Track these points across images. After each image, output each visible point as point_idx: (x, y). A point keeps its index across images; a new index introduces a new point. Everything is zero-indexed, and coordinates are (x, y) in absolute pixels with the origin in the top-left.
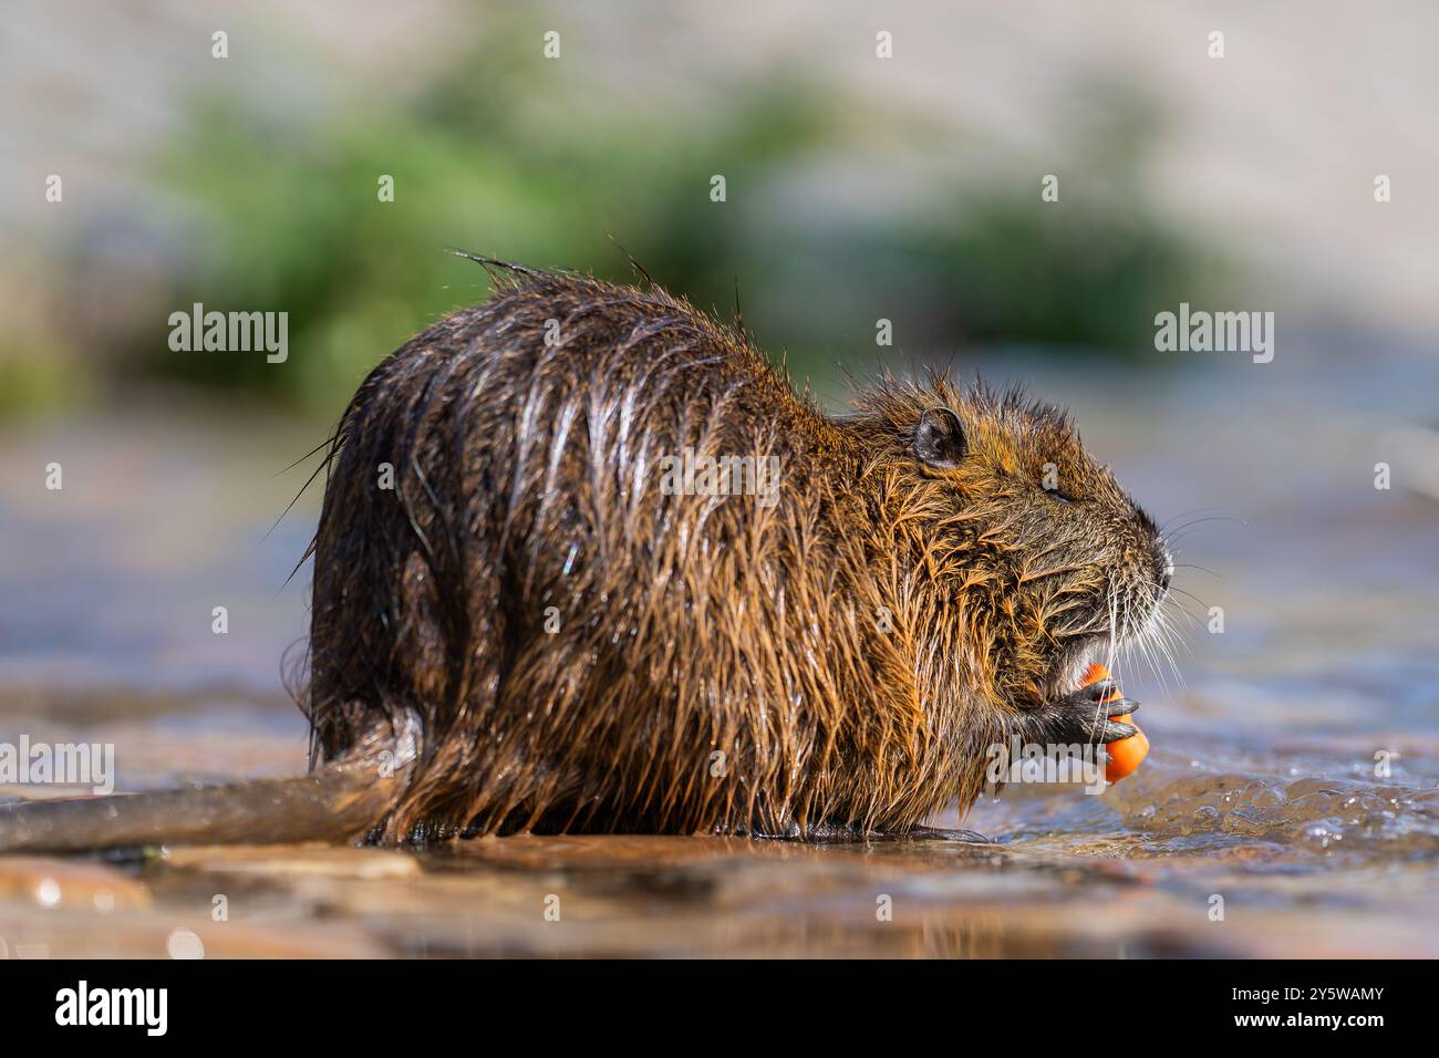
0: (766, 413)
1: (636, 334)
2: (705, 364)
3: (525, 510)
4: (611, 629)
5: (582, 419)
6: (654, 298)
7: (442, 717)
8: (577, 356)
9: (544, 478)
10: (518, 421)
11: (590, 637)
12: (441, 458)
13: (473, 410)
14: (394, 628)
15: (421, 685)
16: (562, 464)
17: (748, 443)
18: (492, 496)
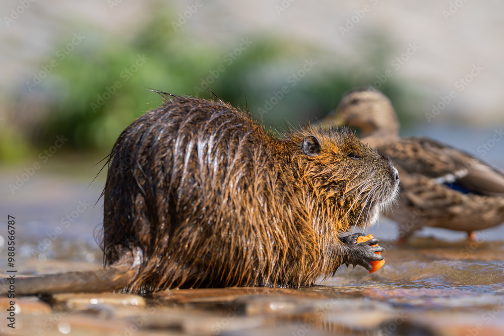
0: (258, 143)
1: (213, 117)
2: (237, 127)
3: (176, 179)
4: (207, 219)
5: (195, 148)
6: (219, 104)
7: (149, 249)
8: (193, 125)
9: (183, 168)
10: (173, 148)
11: (200, 222)
12: (147, 161)
13: (158, 145)
14: (132, 220)
15: (142, 239)
16: (189, 163)
17: (252, 154)
18: (165, 174)
